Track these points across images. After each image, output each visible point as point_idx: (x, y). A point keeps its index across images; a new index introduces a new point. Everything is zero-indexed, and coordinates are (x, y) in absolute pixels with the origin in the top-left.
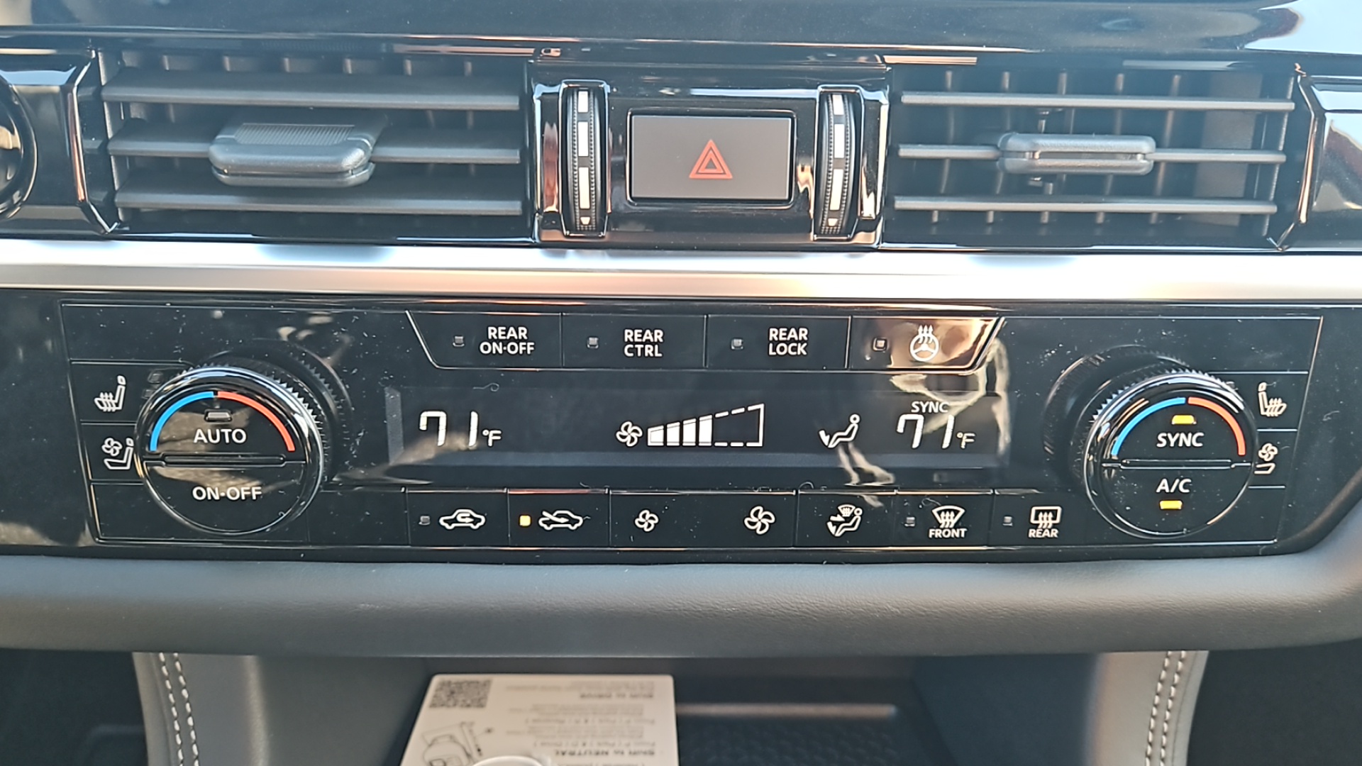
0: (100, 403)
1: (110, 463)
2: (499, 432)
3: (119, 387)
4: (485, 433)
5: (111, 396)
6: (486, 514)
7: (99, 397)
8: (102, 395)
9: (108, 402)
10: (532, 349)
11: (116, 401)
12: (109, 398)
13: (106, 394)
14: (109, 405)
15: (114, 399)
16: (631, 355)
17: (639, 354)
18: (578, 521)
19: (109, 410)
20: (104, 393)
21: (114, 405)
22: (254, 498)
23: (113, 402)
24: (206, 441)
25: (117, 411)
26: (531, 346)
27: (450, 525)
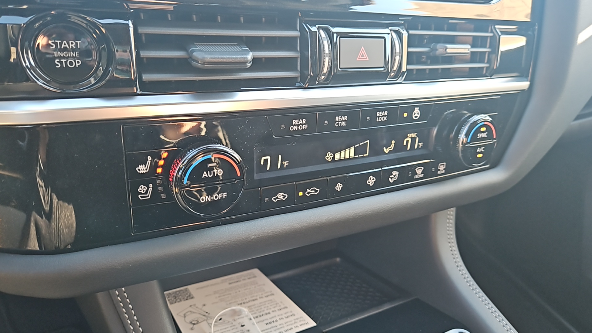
0: (139, 170)
1: (141, 197)
2: (288, 162)
3: (148, 161)
4: (283, 163)
5: (144, 166)
6: (288, 194)
7: (138, 167)
8: (140, 166)
9: (142, 169)
10: (307, 127)
11: (146, 168)
12: (143, 167)
13: (142, 165)
14: (143, 170)
15: (145, 167)
16: (337, 126)
17: (340, 125)
18: (318, 191)
19: (143, 173)
20: (141, 165)
21: (145, 170)
22: (224, 197)
23: (145, 168)
24: (207, 177)
25: (146, 172)
26: (307, 126)
27: (275, 200)
